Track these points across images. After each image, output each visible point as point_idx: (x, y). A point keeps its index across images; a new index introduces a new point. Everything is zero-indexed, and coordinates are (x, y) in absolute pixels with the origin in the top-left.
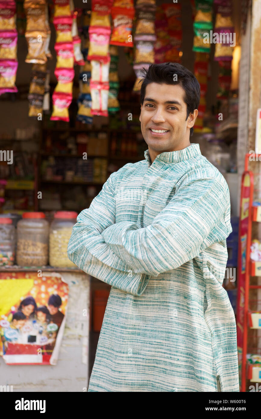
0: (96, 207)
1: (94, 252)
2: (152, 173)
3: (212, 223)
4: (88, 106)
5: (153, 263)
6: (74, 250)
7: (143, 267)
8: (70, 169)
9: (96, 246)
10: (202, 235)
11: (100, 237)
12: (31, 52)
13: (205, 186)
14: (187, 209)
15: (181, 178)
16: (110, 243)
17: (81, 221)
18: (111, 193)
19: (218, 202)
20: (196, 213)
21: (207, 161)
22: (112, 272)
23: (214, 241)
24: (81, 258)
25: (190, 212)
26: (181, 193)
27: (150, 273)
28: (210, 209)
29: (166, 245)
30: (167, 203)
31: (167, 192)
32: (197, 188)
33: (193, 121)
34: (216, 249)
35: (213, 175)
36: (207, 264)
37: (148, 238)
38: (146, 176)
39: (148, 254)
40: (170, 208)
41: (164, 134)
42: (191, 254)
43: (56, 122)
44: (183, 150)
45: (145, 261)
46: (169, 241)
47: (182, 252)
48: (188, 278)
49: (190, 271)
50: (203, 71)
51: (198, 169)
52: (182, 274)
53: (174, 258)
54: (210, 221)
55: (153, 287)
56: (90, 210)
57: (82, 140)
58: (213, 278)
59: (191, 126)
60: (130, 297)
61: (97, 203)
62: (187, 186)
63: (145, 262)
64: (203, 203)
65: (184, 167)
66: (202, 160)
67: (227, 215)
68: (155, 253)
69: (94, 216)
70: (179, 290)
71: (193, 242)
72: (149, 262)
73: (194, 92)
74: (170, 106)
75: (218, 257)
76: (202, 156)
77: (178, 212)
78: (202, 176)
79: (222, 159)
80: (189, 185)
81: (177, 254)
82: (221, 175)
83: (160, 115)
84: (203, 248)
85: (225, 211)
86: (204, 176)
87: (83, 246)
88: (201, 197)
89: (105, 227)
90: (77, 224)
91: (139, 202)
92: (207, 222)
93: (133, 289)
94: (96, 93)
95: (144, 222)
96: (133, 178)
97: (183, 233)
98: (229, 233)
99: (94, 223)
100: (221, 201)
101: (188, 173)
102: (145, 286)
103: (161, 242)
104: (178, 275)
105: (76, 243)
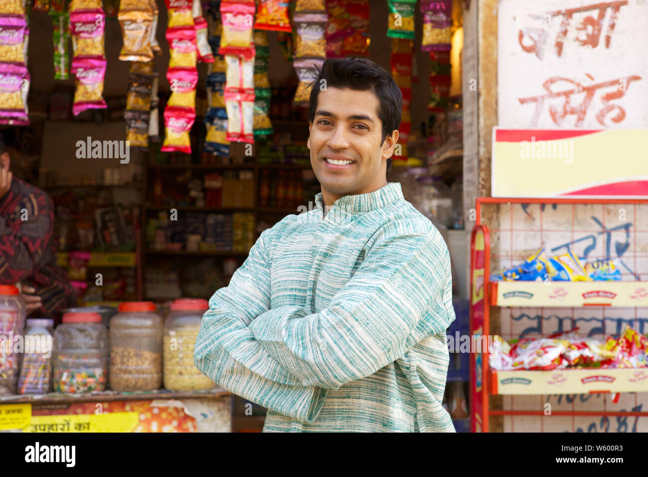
0: (238, 284)
1: (236, 354)
2: (328, 229)
3: (423, 304)
4: (222, 128)
5: (331, 367)
6: (205, 352)
7: (316, 375)
8: (194, 232)
9: (242, 345)
10: (407, 323)
11: (247, 331)
12: (127, 43)
13: (411, 246)
14: (384, 283)
15: (373, 235)
16: (263, 339)
17: (216, 307)
18: (263, 262)
19: (432, 272)
20: (398, 289)
21: (414, 208)
22: (266, 387)
23: (428, 334)
24: (217, 365)
25: (388, 286)
26: (374, 258)
27: (327, 385)
28: (419, 281)
29: (351, 339)
30: (352, 275)
31: (352, 256)
32: (399, 250)
33: (392, 147)
34: (431, 347)
35: (423, 230)
36: (417, 371)
37: (323, 329)
38: (319, 233)
39: (324, 355)
40: (358, 282)
41: (346, 167)
42: (391, 352)
43: (169, 154)
44: (375, 192)
45: (319, 365)
46: (357, 333)
47: (377, 351)
48: (388, 394)
49: (391, 383)
50: (404, 68)
51: (399, 221)
52: (379, 387)
53: (365, 360)
54: (420, 301)
55: (332, 409)
56: (230, 289)
57: (213, 183)
58: (427, 393)
59: (388, 156)
60: (297, 427)
61: (241, 278)
62: (383, 247)
63: (318, 367)
64: (408, 273)
65: (378, 219)
66: (405, 208)
67: (447, 293)
68: (334, 352)
69: (236, 298)
70: (373, 413)
71: (394, 333)
72: (325, 367)
73: (393, 103)
74: (356, 124)
75: (434, 359)
76: (406, 201)
77: (369, 287)
78: (406, 230)
79: (439, 207)
80: (386, 246)
81: (369, 354)
82: (436, 229)
83: (341, 136)
84: (410, 344)
85: (444, 285)
86: (409, 231)
87: (219, 347)
88: (405, 264)
89: (254, 316)
90: (209, 311)
91: (308, 275)
92: (415, 303)
93: (301, 412)
94: (235, 107)
95: (316, 307)
96: (298, 237)
97: (379, 320)
98: (451, 321)
99: (237, 309)
100: (436, 269)
101: (384, 227)
102: (320, 408)
103: (343, 334)
104: (372, 390)
105: (207, 342)
